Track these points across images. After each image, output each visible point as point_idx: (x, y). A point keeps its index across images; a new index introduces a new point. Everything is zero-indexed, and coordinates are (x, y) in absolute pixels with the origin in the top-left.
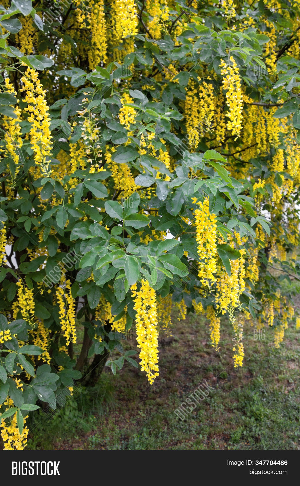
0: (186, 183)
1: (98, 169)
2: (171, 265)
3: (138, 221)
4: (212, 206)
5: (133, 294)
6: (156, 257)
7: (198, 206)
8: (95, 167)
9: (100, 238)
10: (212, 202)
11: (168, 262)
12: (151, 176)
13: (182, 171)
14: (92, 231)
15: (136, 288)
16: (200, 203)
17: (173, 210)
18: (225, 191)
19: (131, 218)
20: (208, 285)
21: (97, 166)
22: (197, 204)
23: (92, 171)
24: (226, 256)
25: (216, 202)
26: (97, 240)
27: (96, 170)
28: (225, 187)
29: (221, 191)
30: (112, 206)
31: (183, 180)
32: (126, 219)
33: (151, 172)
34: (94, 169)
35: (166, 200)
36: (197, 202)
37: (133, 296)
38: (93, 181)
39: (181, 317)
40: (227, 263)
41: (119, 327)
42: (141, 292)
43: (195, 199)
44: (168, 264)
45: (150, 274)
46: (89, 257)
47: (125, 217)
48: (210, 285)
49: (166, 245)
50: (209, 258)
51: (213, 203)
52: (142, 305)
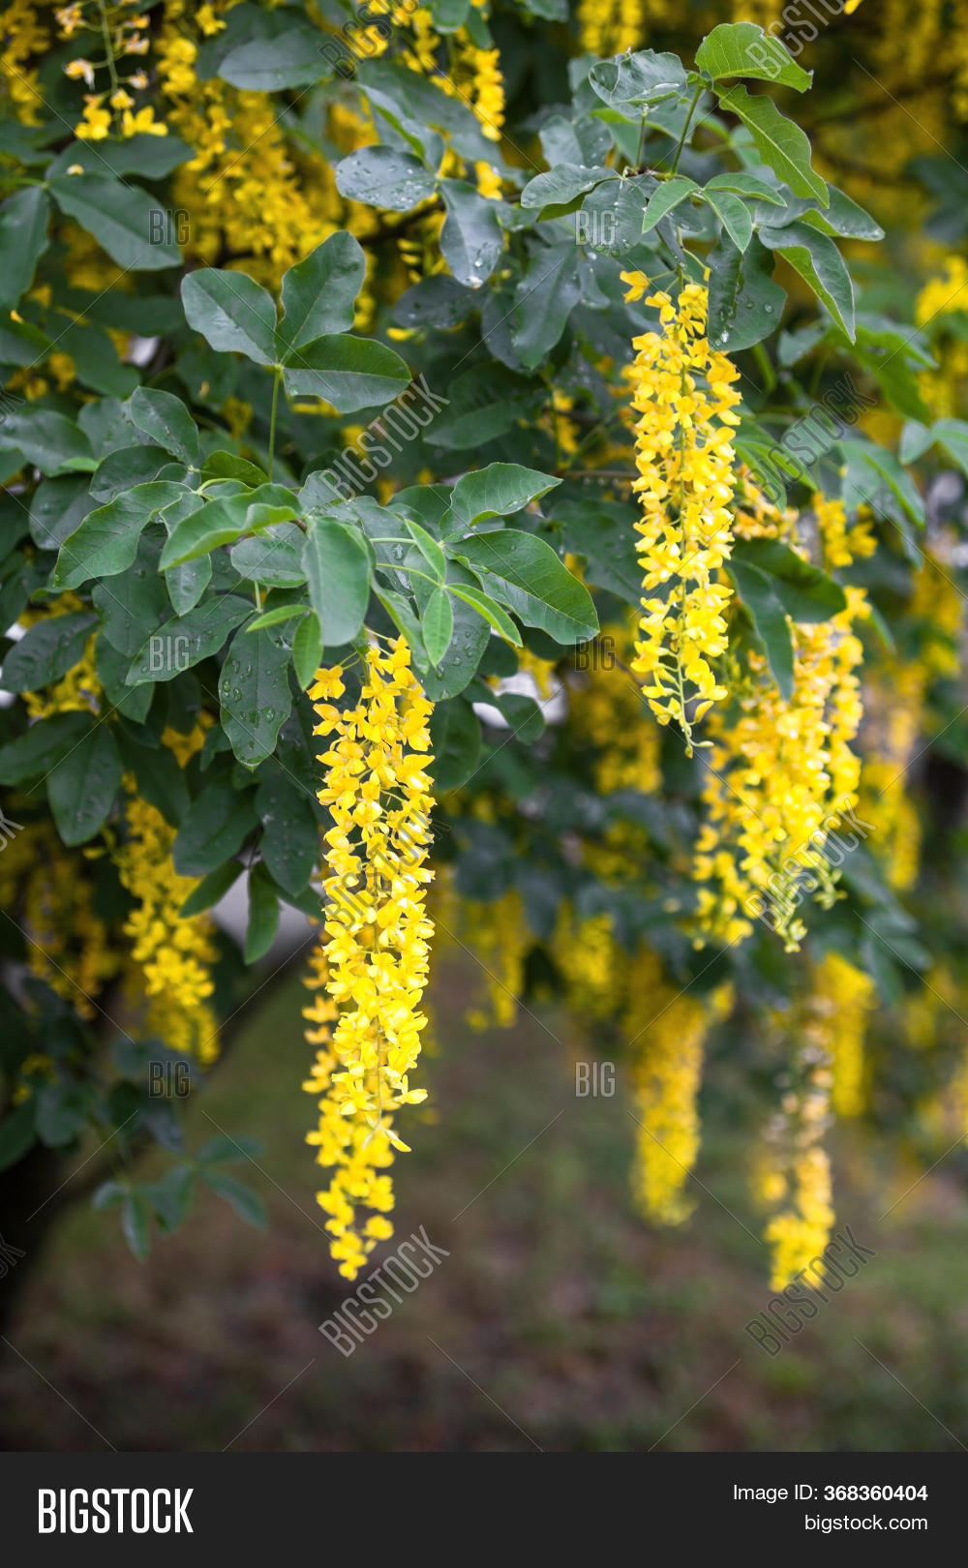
0: (601, 195)
1: (128, 118)
2: (514, 588)
3: (354, 377)
4: (722, 314)
5: (319, 720)
6: (441, 545)
7: (653, 314)
8: (106, 106)
9: (157, 455)
10: (720, 295)
11: (501, 571)
12: (416, 161)
13: (575, 144)
14: (92, 437)
15: (338, 690)
16: (661, 299)
17: (519, 341)
18: (786, 245)
19: (318, 356)
20: (681, 717)
21: (121, 99)
22: (649, 302)
23: (95, 126)
24: (773, 601)
25: (740, 299)
26: (137, 462)
27: (115, 127)
28: (792, 226)
29: (768, 243)
30: (216, 296)
31: (586, 179)
32: (292, 364)
33: (415, 143)
34: (105, 118)
35: (487, 286)
36: (652, 290)
37: (321, 730)
38: (102, 180)
39: (490, 1009)
40: (778, 633)
41: (186, 979)
42: (361, 709)
43: (635, 282)
44: (501, 580)
45: (418, 617)
46: (106, 534)
47: (288, 353)
48: (689, 719)
49: (491, 492)
50: (692, 585)
51: (728, 302)
52: (366, 778)
